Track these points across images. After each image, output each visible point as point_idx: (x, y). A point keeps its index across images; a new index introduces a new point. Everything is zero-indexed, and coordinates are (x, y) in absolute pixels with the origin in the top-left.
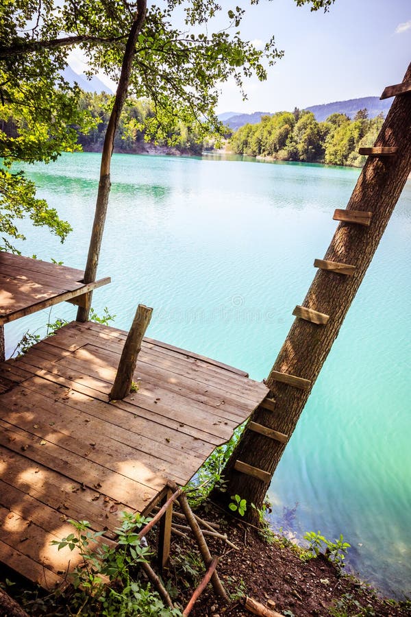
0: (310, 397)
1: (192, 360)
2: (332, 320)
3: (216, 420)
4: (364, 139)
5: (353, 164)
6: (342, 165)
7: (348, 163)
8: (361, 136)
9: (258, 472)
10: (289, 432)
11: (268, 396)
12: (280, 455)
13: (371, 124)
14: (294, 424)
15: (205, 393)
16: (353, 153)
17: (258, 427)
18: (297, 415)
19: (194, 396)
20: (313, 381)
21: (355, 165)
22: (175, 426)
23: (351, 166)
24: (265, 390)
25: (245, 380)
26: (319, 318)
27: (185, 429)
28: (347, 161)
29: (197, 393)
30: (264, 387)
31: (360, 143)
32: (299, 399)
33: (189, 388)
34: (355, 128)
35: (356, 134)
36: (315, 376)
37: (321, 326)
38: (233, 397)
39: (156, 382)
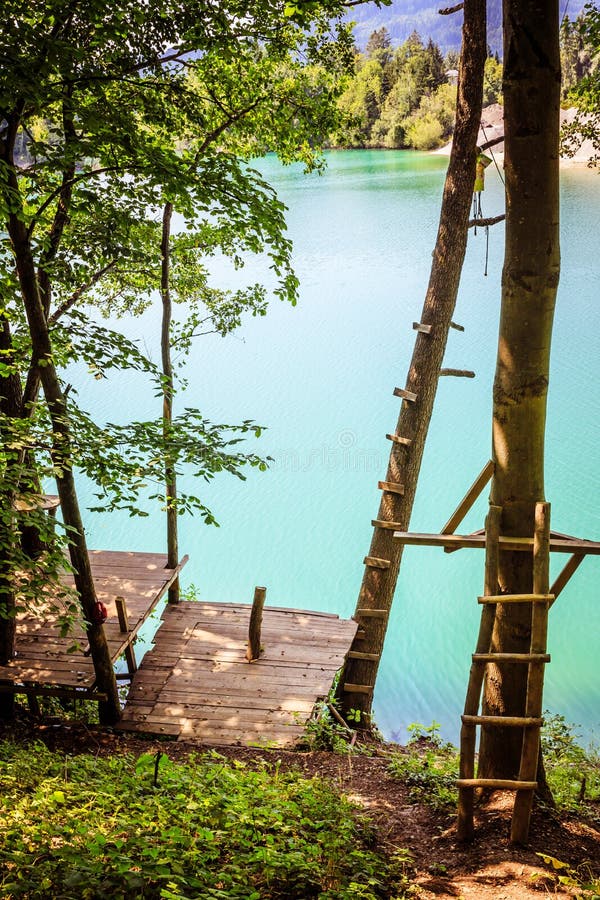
0: (389, 622)
1: (291, 616)
2: (393, 563)
3: (329, 655)
4: (393, 93)
5: (381, 143)
6: (362, 147)
7: (373, 142)
8: (386, 88)
9: (363, 688)
10: (380, 652)
11: (359, 629)
12: (376, 672)
13: (401, 63)
14: (382, 645)
15: (313, 639)
16: (377, 122)
17: (357, 654)
18: (383, 638)
19: (307, 643)
20: (389, 610)
21: (386, 144)
22: (305, 666)
23: (379, 147)
24: (355, 626)
25: (337, 621)
26: (384, 563)
27: (311, 666)
28: (369, 138)
29: (308, 640)
30: (354, 623)
31: (387, 102)
32: (381, 626)
33: (300, 639)
34: (373, 75)
35: (376, 86)
36: (389, 606)
37: (386, 570)
38: (334, 637)
39: (276, 640)
